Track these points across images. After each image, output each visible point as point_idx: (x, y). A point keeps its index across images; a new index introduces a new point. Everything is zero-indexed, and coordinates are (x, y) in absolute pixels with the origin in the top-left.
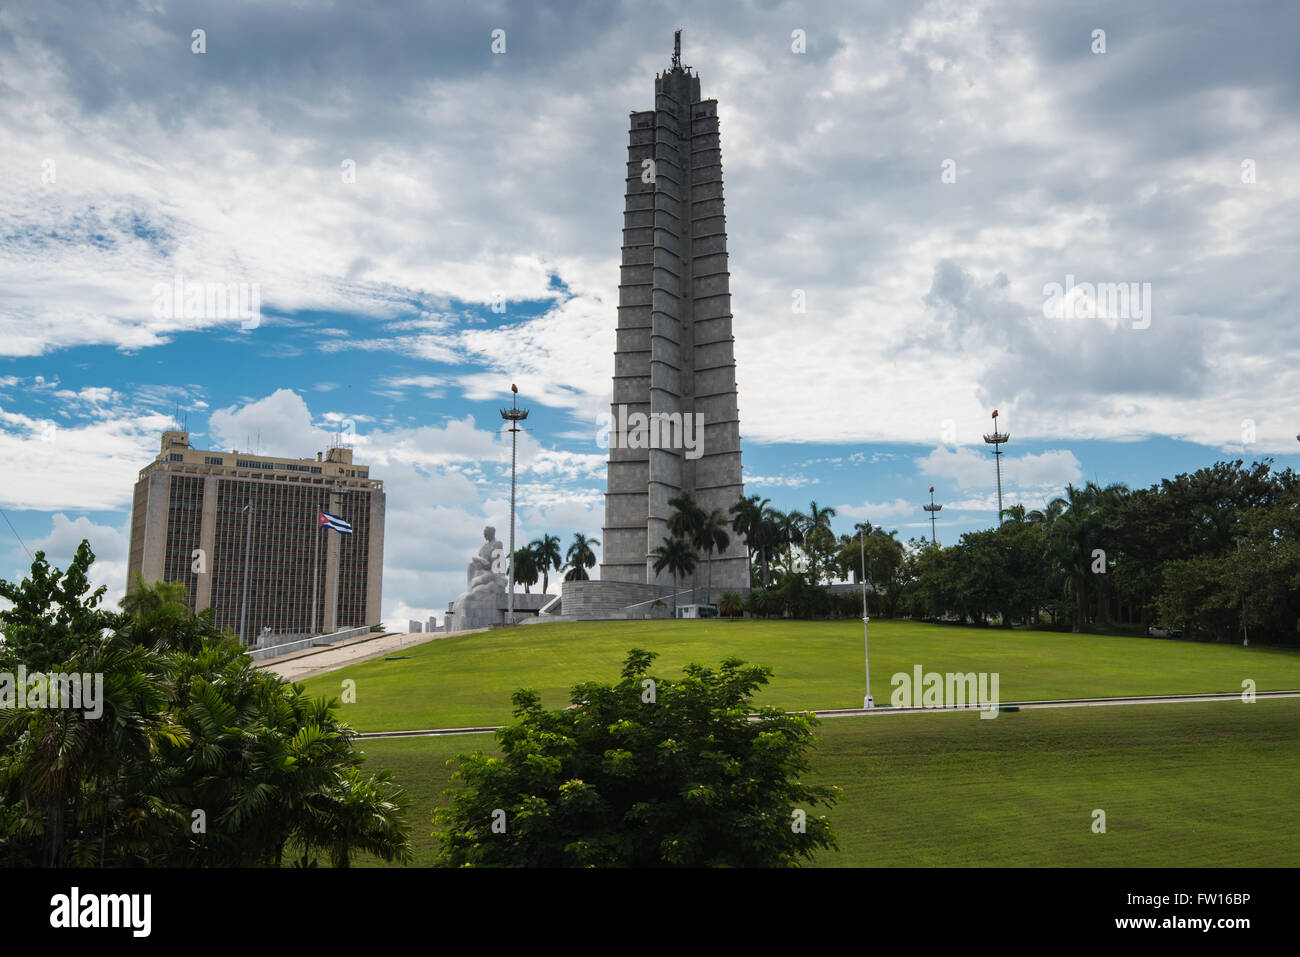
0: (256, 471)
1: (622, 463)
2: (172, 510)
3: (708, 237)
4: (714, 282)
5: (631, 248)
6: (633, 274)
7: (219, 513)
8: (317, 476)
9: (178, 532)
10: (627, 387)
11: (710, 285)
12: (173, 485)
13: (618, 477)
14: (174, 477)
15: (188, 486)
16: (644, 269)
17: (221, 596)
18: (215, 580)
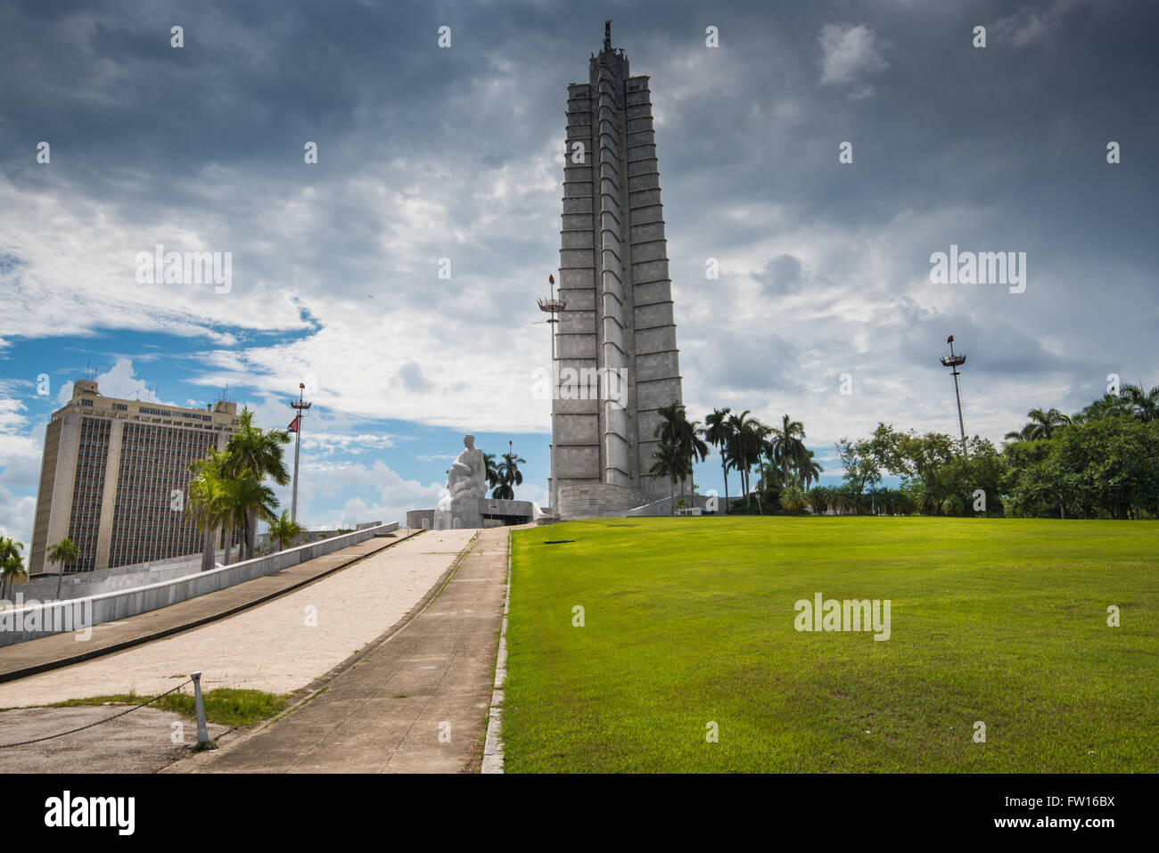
0: (156, 417)
2: (82, 446)
3: (645, 191)
4: (651, 229)
5: (571, 199)
6: (574, 221)
7: (123, 451)
8: (206, 423)
9: (86, 466)
10: (570, 319)
11: (647, 232)
12: (84, 425)
14: (85, 419)
15: (97, 427)
16: (584, 218)
17: (122, 519)
18: (117, 507)
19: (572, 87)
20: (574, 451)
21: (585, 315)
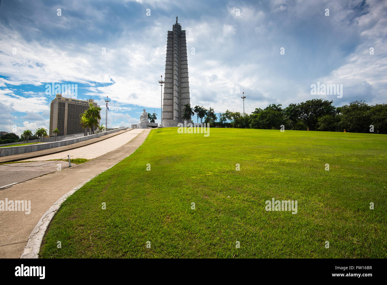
0: (76, 102)
1: (166, 99)
2: (59, 108)
3: (183, 57)
4: (185, 66)
5: (168, 57)
6: (168, 63)
7: (68, 110)
8: (87, 104)
9: (60, 113)
10: (167, 85)
12: (59, 104)
13: (165, 102)
14: (59, 102)
15: (62, 104)
16: (170, 62)
17: (69, 125)
18: (68, 122)
19: (169, 32)
20: (167, 113)
21: (170, 84)
